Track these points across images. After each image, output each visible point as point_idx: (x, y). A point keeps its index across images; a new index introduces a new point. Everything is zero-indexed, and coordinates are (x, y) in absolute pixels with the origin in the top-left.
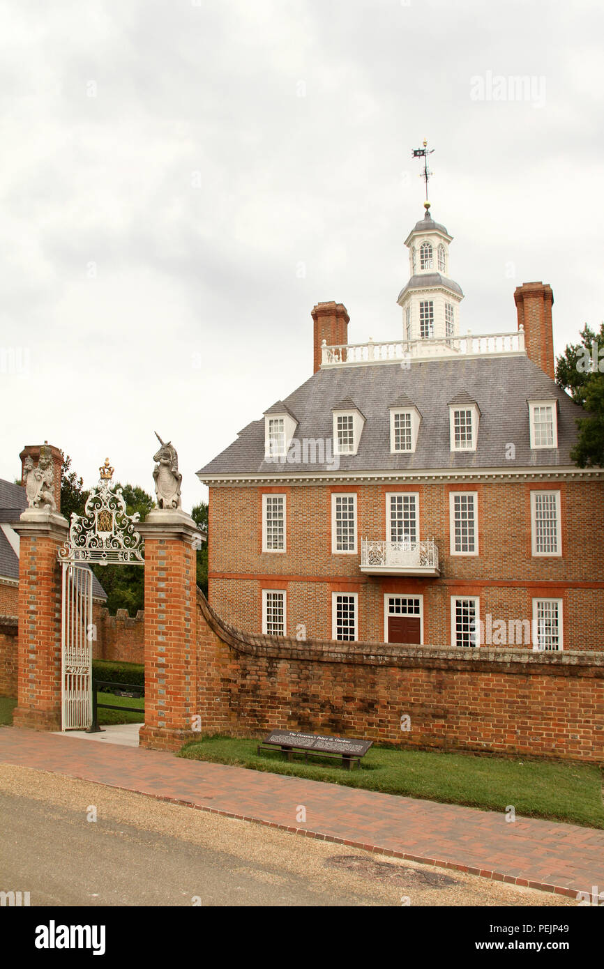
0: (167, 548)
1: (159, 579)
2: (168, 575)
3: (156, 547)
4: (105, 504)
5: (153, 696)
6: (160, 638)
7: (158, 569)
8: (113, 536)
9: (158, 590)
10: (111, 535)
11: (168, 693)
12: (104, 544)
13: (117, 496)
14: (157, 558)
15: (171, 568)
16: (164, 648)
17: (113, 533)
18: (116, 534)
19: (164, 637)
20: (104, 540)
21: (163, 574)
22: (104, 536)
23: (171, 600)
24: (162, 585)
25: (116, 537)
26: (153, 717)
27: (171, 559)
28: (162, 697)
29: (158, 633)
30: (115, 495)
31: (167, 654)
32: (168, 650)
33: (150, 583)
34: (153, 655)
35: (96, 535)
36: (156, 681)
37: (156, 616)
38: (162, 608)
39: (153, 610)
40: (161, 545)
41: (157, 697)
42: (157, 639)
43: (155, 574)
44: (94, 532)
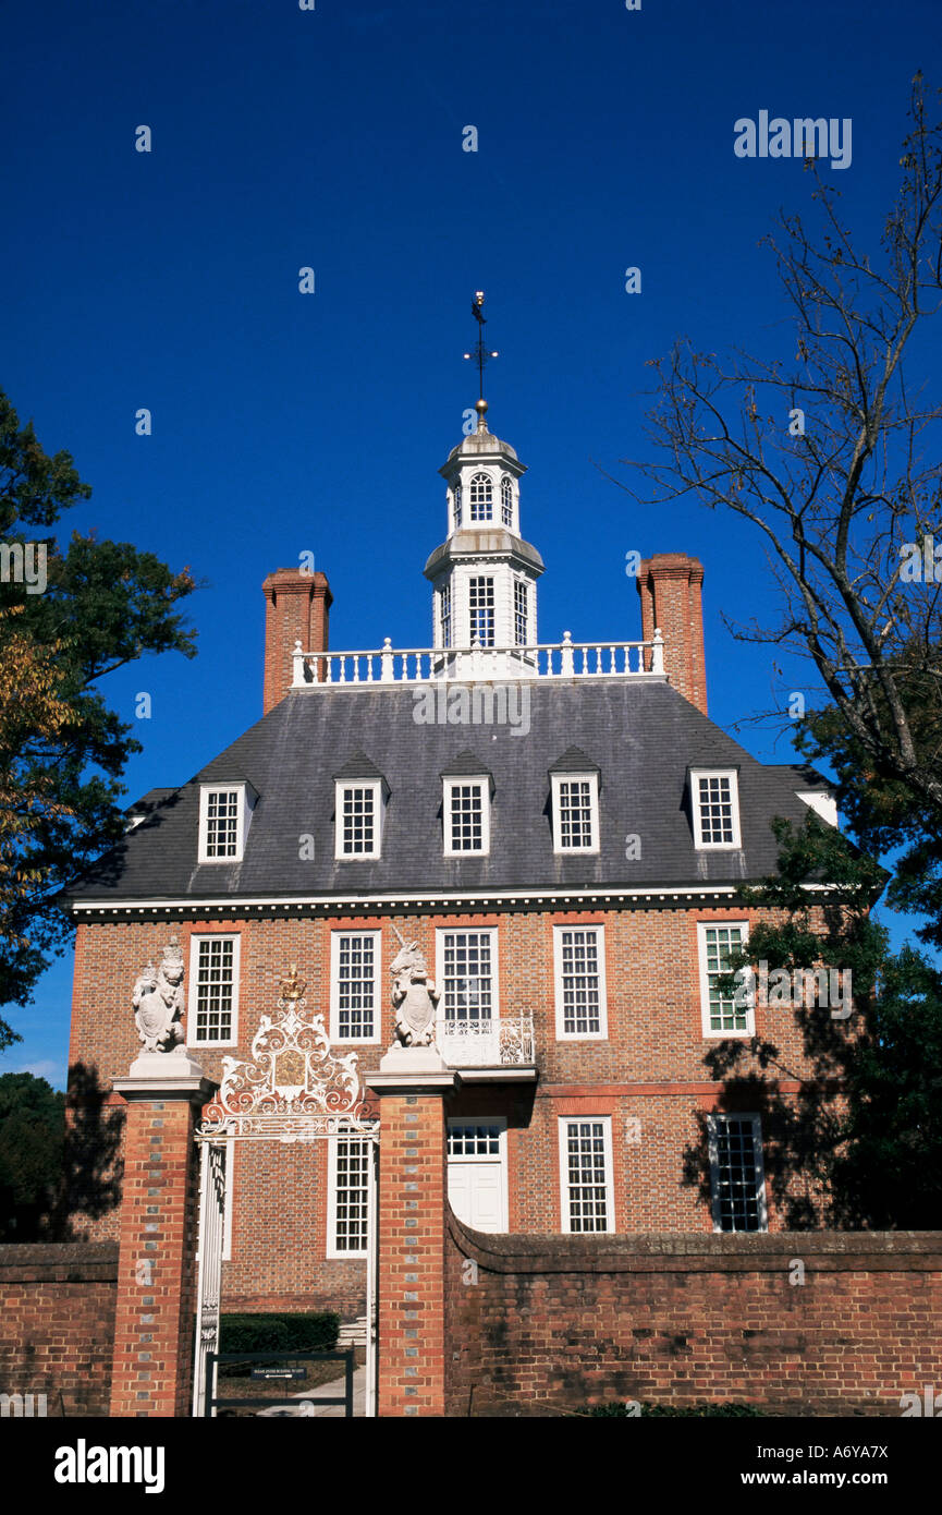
0: (419, 1110)
1: (406, 1161)
2: (425, 1153)
3: (401, 1109)
4: (291, 1040)
5: (394, 1363)
6: (408, 1260)
7: (403, 1144)
8: (306, 1092)
9: (403, 1179)
10: (303, 1091)
11: (422, 1353)
12: (289, 1106)
13: (314, 1026)
14: (403, 1127)
15: (427, 1141)
16: (415, 1275)
17: (305, 1087)
18: (310, 1089)
19: (417, 1256)
20: (289, 1099)
21: (416, 1153)
22: (290, 1092)
23: (427, 1195)
24: (413, 1170)
25: (313, 1094)
26: (394, 1399)
27: (428, 1127)
28: (413, 1362)
29: (404, 1251)
30: (310, 1026)
31: (421, 1286)
32: (423, 1278)
33: (390, 1170)
34: (395, 1289)
35: (273, 1093)
36: (400, 1334)
37: (401, 1223)
38: (412, 1209)
39: (395, 1213)
40: (411, 1106)
41: (403, 1363)
42: (402, 1260)
43: (400, 1153)
44: (269, 1088)
